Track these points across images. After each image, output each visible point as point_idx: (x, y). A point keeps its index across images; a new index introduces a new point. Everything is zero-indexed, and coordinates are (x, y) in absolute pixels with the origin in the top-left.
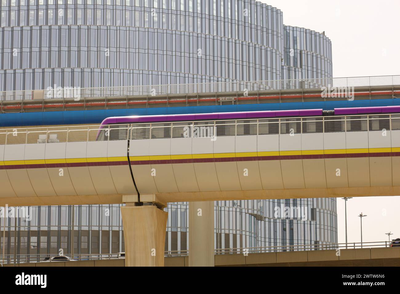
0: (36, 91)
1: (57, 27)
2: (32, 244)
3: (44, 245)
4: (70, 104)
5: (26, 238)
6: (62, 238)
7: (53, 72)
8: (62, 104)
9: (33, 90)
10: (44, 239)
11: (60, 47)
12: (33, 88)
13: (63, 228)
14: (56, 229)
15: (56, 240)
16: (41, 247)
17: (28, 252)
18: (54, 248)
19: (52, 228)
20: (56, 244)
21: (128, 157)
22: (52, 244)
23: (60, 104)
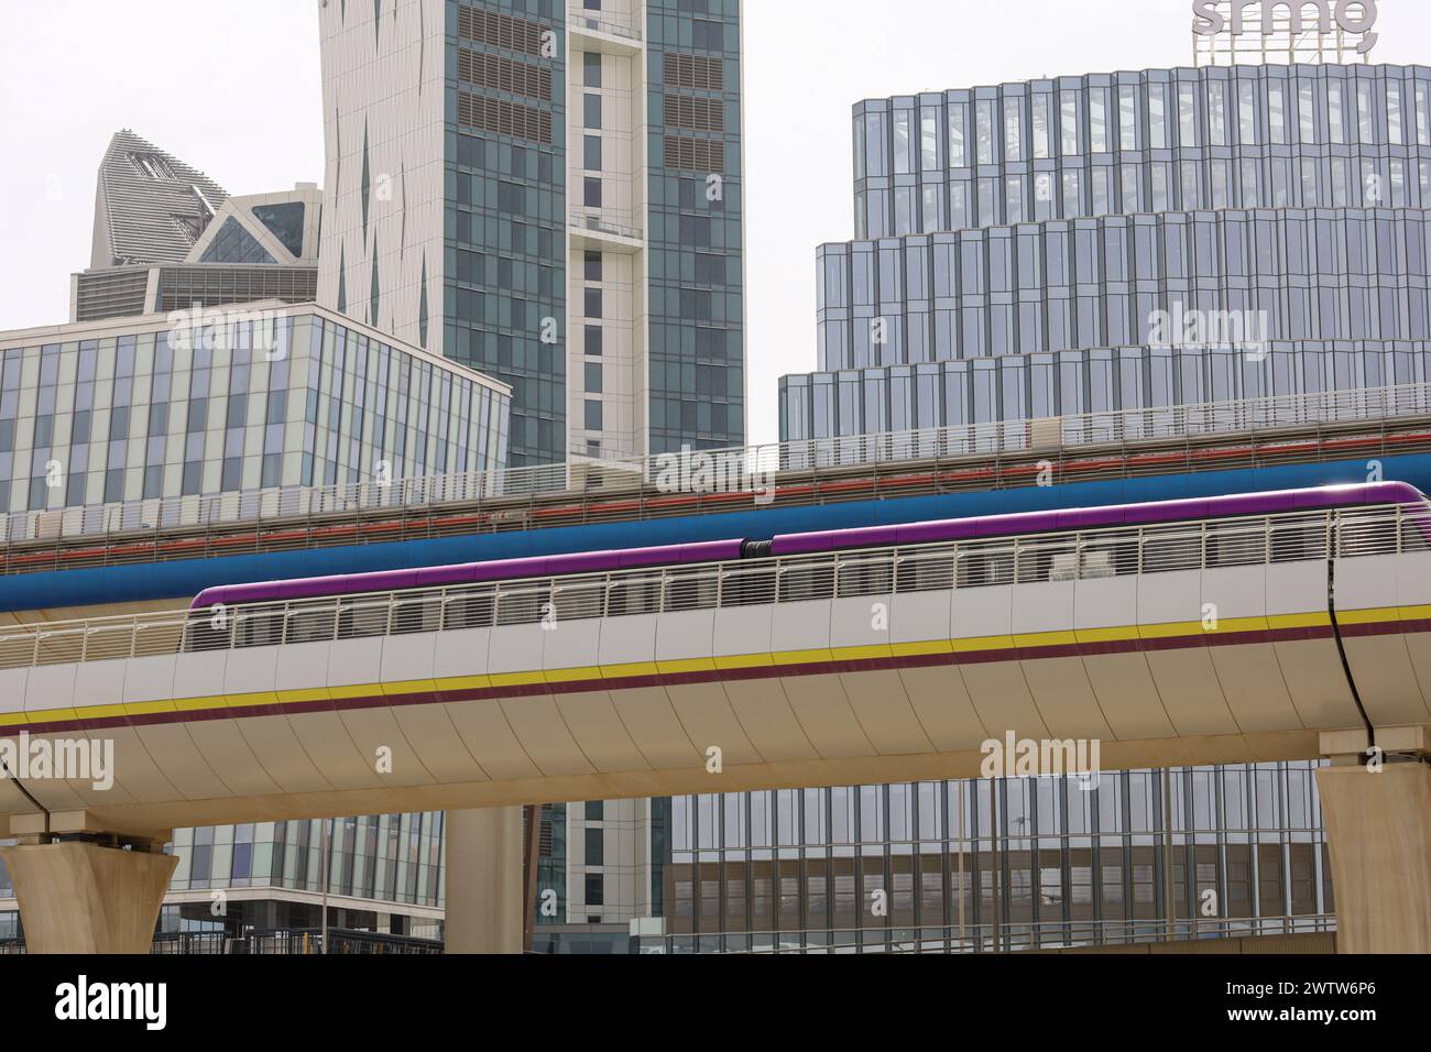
0: (1036, 421)
1: (1092, 224)
2: (1044, 891)
3: (1081, 893)
4: (1142, 456)
5: (1027, 874)
6: (1137, 870)
7: (1086, 362)
8: (1120, 458)
9: (1028, 421)
10: (1081, 875)
11: (1103, 283)
12: (1029, 414)
13: (1138, 841)
14: (1117, 842)
15: (1119, 879)
16: (1074, 901)
17: (1036, 917)
18: (1112, 902)
19: (1105, 842)
20: (1119, 889)
21: (1332, 612)
22: (1106, 889)
23: (1112, 458)
